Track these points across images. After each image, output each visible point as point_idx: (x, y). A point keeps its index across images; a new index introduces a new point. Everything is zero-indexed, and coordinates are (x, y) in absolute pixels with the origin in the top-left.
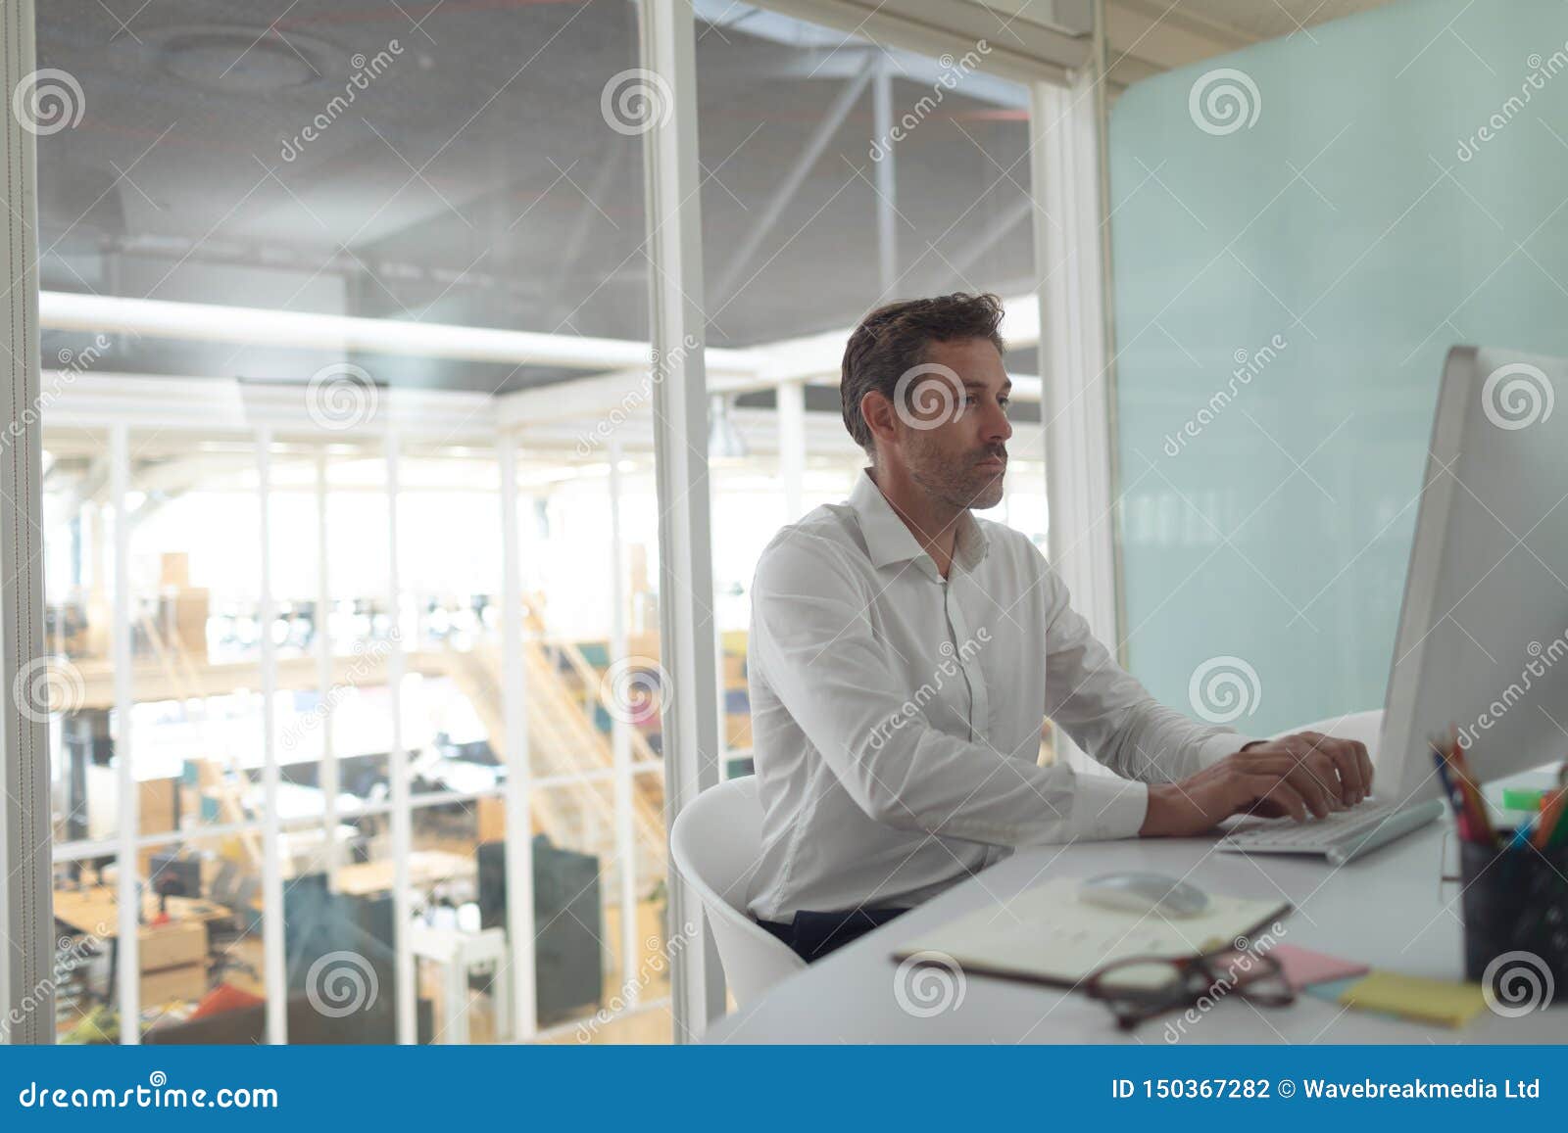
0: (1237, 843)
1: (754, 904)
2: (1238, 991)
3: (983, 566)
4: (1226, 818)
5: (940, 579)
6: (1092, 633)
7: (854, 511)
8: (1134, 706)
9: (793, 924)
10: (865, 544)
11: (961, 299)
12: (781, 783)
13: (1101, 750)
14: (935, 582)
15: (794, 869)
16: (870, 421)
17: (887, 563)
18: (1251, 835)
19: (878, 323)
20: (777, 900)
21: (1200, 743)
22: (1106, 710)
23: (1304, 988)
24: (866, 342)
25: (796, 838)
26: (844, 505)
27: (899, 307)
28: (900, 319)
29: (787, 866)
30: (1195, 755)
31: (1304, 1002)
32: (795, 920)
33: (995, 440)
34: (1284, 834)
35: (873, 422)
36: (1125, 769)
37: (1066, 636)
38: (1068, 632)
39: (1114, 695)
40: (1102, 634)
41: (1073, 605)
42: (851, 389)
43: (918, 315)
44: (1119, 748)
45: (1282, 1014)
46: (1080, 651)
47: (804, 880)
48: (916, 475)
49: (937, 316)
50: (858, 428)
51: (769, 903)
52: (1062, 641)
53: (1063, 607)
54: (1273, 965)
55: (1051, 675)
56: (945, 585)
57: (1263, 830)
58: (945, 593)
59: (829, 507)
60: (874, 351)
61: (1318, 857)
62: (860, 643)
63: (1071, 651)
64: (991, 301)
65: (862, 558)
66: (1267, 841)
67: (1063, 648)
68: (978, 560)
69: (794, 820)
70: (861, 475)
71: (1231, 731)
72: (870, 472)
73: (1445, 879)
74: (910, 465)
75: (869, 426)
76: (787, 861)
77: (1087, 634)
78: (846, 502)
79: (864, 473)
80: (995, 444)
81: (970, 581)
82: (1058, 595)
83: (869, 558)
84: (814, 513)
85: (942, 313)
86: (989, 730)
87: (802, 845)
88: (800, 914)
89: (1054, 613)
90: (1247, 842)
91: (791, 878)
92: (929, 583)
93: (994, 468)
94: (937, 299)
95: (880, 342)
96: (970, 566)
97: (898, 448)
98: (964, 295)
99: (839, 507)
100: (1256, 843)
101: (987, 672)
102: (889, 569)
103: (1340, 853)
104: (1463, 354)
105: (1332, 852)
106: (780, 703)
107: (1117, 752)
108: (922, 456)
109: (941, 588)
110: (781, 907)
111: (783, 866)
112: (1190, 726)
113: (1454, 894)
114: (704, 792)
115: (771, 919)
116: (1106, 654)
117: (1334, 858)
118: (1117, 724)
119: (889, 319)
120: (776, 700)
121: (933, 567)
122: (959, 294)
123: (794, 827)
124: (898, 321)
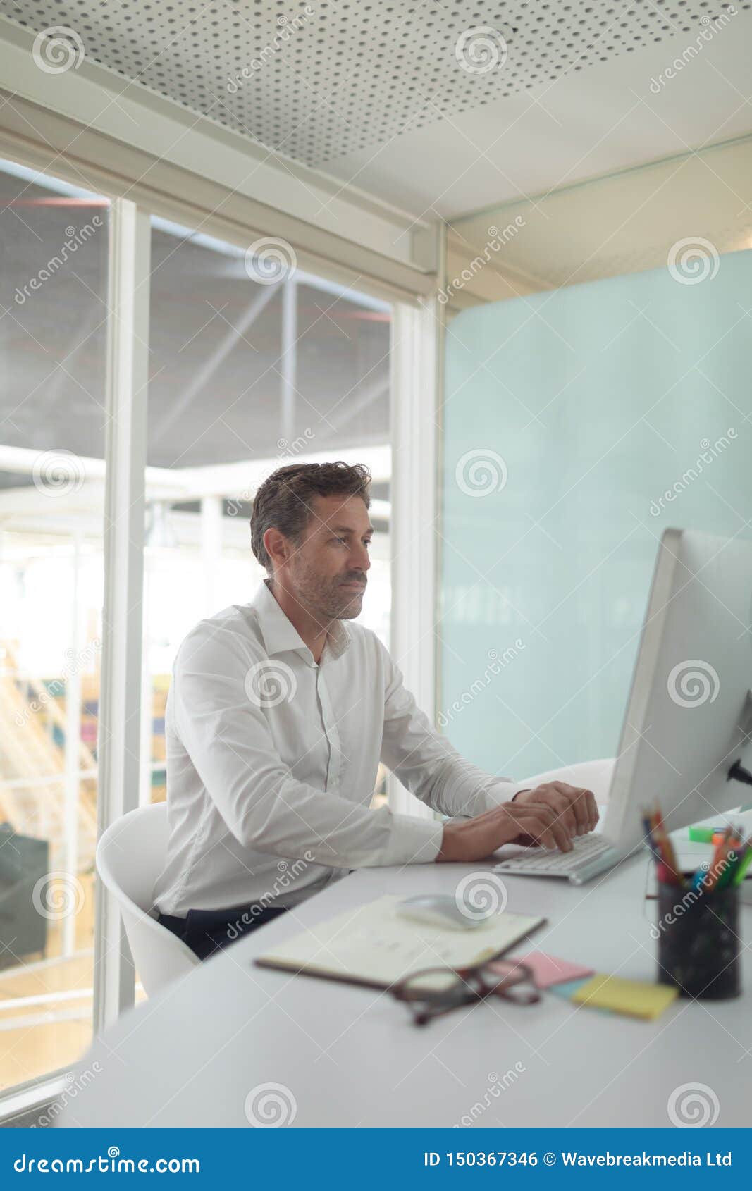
0: (507, 867)
1: (159, 901)
2: (501, 993)
3: (343, 657)
4: (500, 846)
5: (314, 665)
6: (417, 705)
7: (255, 611)
8: (443, 759)
9: (187, 918)
10: (261, 635)
11: (341, 466)
12: (182, 811)
13: (418, 789)
14: (310, 667)
15: (191, 875)
16: (269, 549)
17: (278, 651)
18: (518, 861)
19: (280, 479)
20: (176, 899)
21: (488, 788)
22: (424, 761)
23: (548, 989)
24: (270, 492)
25: (192, 854)
26: (249, 607)
27: (295, 469)
28: (295, 477)
29: (185, 872)
30: (483, 796)
31: (549, 1000)
32: (188, 915)
33: (357, 570)
34: (540, 861)
35: (272, 551)
36: (435, 804)
37: (398, 708)
38: (399, 704)
39: (429, 751)
40: (424, 705)
41: (404, 684)
42: (258, 525)
43: (308, 476)
44: (432, 789)
45: (532, 1010)
46: (407, 719)
47: (197, 885)
48: (300, 592)
49: (322, 478)
50: (261, 554)
51: (170, 902)
52: (395, 711)
53: (397, 687)
54: (527, 973)
55: (386, 734)
56: (317, 670)
57: (528, 858)
58: (317, 675)
59: (236, 607)
60: (275, 499)
61: (563, 879)
62: (249, 711)
63: (401, 719)
64: (362, 469)
65: (259, 647)
66: (529, 866)
67: (394, 716)
68: (342, 651)
69: (192, 840)
70: (260, 585)
71: (508, 781)
72: (268, 583)
73: (648, 897)
74: (296, 584)
75: (269, 554)
76: (186, 869)
77: (413, 705)
78: (249, 604)
79: (264, 584)
80: (356, 573)
81: (334, 667)
82: (394, 677)
83: (265, 649)
84: (223, 612)
85: (325, 476)
86: (340, 777)
87: (198, 857)
88: (191, 912)
89: (390, 690)
90: (515, 867)
91: (188, 883)
92: (307, 668)
93: (355, 590)
94: (323, 464)
95: (280, 493)
96: (336, 656)
97: (289, 572)
98: (343, 463)
99: (243, 607)
100: (521, 868)
101: (341, 733)
102: (277, 656)
103: (578, 877)
104: (673, 534)
105: (573, 876)
106: (186, 751)
107: (430, 791)
108: (305, 578)
109: (313, 672)
110: (179, 905)
111: (183, 872)
112: (480, 776)
113: (652, 908)
114: (128, 814)
115: (170, 914)
116: (425, 722)
117: (574, 880)
118: (431, 771)
119: (288, 477)
120: (184, 749)
121: (310, 656)
122: (340, 462)
123: (192, 845)
124: (294, 479)
